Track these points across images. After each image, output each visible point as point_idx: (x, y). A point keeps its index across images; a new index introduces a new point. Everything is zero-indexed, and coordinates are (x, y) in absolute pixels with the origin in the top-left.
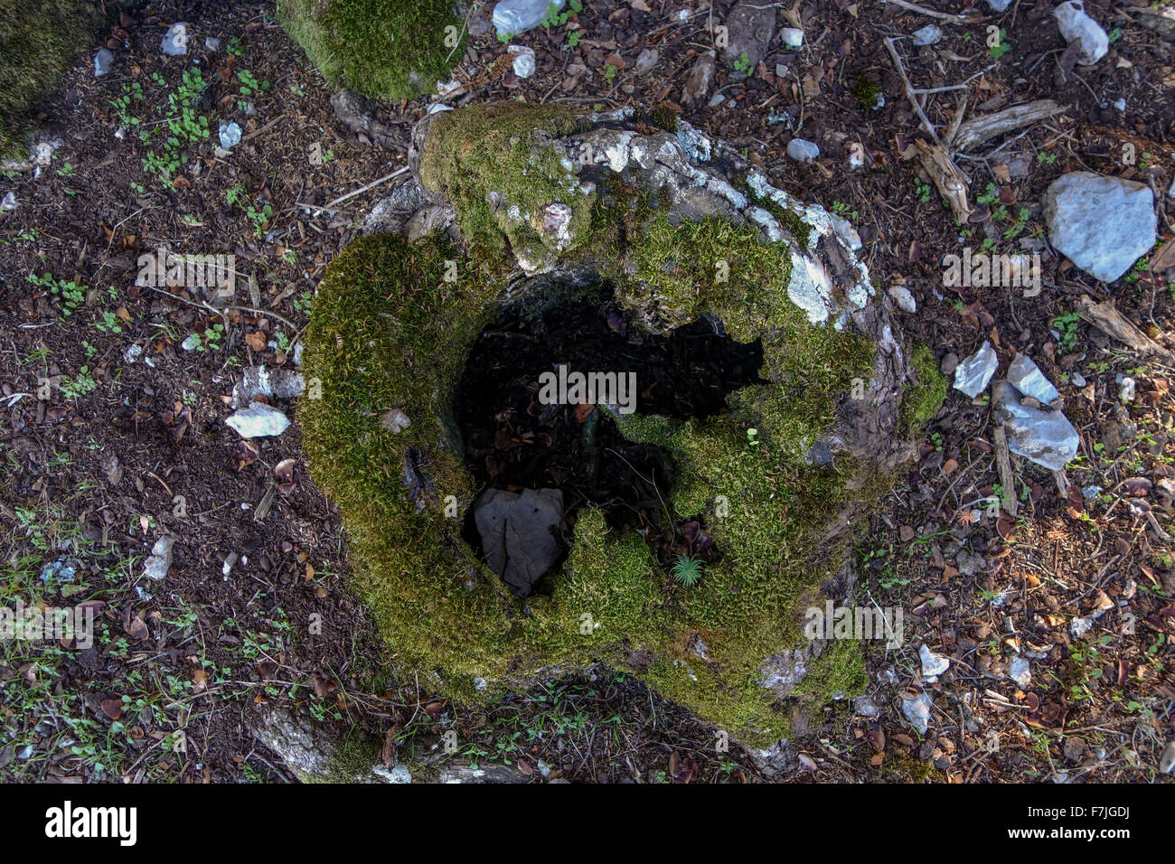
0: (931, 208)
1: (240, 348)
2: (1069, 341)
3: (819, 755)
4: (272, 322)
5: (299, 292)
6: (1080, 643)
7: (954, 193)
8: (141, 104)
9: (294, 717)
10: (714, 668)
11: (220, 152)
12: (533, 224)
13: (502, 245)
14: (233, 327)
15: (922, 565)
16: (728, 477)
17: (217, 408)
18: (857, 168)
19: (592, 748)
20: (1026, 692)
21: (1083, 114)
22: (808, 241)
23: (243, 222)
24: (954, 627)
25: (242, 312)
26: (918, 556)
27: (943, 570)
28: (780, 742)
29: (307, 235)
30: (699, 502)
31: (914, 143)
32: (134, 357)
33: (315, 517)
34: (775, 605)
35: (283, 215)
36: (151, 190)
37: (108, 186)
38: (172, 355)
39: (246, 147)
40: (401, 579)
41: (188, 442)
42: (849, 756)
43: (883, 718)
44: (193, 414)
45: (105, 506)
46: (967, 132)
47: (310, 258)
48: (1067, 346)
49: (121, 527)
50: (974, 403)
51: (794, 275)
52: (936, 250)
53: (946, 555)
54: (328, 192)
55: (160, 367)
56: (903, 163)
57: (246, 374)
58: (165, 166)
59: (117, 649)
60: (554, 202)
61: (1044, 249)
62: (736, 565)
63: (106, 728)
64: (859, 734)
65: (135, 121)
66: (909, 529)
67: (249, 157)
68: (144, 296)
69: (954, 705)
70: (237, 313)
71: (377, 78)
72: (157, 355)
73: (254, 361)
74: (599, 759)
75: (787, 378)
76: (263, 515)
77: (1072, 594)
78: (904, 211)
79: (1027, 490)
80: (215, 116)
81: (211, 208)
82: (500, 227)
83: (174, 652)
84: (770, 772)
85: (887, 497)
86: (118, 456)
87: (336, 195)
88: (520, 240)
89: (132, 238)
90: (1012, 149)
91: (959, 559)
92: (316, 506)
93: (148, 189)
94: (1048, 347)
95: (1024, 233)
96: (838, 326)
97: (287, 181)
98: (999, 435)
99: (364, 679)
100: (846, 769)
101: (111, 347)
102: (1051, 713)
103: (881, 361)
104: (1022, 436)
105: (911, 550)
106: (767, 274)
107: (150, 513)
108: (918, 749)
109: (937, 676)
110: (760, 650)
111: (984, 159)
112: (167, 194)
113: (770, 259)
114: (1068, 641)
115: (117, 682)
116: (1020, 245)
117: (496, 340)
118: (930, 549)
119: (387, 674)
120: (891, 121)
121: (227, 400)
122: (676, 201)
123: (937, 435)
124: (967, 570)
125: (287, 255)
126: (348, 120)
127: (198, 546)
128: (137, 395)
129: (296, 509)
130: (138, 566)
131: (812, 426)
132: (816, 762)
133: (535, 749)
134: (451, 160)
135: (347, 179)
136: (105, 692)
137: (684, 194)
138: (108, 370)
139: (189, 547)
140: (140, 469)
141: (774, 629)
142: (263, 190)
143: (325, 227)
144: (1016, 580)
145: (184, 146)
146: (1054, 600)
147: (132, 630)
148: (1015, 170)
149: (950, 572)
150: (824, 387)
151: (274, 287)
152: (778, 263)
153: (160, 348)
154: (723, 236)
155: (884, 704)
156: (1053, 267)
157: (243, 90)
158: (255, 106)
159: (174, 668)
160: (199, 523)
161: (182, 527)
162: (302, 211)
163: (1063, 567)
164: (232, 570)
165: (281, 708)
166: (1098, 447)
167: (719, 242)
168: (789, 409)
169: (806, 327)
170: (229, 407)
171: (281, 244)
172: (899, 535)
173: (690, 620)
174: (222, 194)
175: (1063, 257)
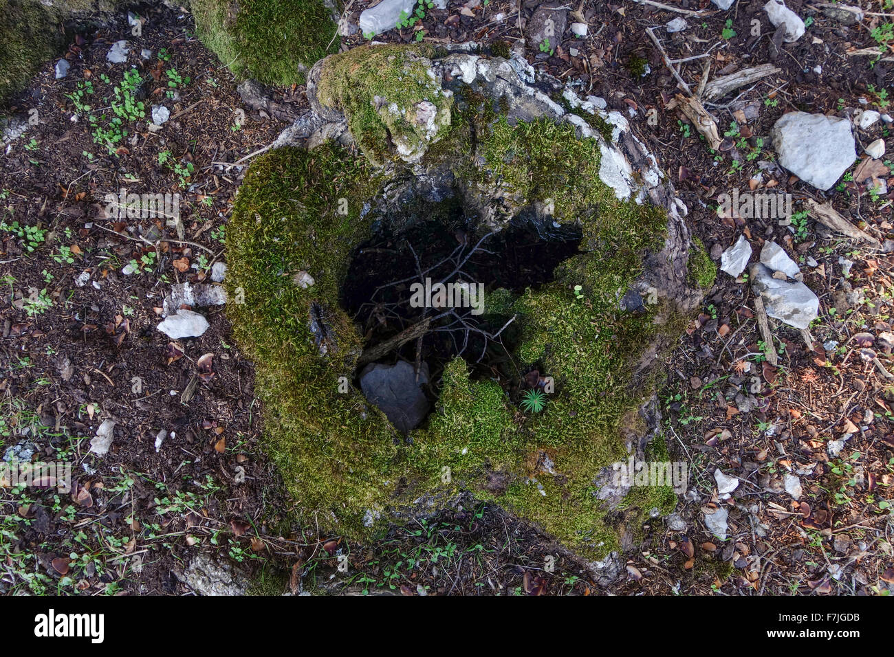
0: (692, 142)
1: (169, 270)
2: (802, 233)
3: (643, 565)
4: (194, 250)
5: (215, 227)
6: (836, 460)
7: (708, 127)
8: (91, 97)
9: (215, 560)
10: (559, 480)
11: (153, 127)
12: (408, 118)
13: (385, 136)
14: (163, 255)
15: (710, 407)
16: (562, 324)
17: (150, 317)
18: (635, 116)
19: (461, 572)
20: (799, 502)
21: (792, 78)
22: (611, 137)
23: (171, 178)
24: (739, 454)
25: (170, 244)
26: (706, 400)
27: (726, 410)
28: (611, 555)
29: (221, 185)
30: (540, 347)
31: (674, 97)
32: (84, 281)
33: (230, 398)
34: (605, 423)
35: (201, 172)
36: (99, 157)
37: (64, 156)
38: (114, 279)
39: (173, 123)
40: (308, 413)
41: (127, 345)
42: (666, 564)
43: (691, 532)
44: (130, 324)
45: (58, 398)
46: (712, 87)
47: (223, 202)
48: (800, 237)
49: (71, 415)
50: (737, 281)
51: (603, 161)
52: (697, 172)
53: (727, 398)
54: (237, 153)
55: (105, 289)
56: (668, 112)
57: (174, 289)
58: (110, 138)
59: (67, 515)
60: (423, 100)
61: (776, 169)
62: (572, 395)
63: (56, 581)
64: (673, 545)
65: (87, 108)
66: (698, 380)
67: (175, 130)
68: (92, 235)
69: (746, 517)
70: (166, 244)
71: (274, 69)
72: (102, 280)
73: (180, 280)
74: (466, 581)
75: (602, 245)
76: (187, 399)
77: (825, 423)
78: (671, 145)
79: (783, 345)
80: (149, 103)
81: (146, 169)
82: (383, 122)
83: (113, 515)
84: (604, 582)
85: (679, 356)
86: (69, 358)
87: (242, 155)
88: (399, 130)
89: (83, 194)
90: (746, 98)
91: (737, 401)
92: (231, 389)
93: (96, 156)
94: (787, 238)
95: (760, 157)
96: (638, 200)
97: (204, 147)
98: (758, 303)
99: (273, 524)
100: (665, 574)
101: (65, 275)
102: (821, 517)
103: (672, 226)
104: (775, 302)
105: (701, 395)
106: (583, 162)
107: (95, 401)
108: (721, 553)
109: (730, 493)
110: (595, 461)
111: (727, 106)
112: (111, 160)
113: (585, 150)
114: (827, 459)
115: (66, 542)
116: (758, 166)
117: (370, 255)
118: (714, 394)
119: (292, 518)
120: (656, 84)
121: (158, 310)
122: (513, 107)
123: (712, 306)
124: (744, 408)
125: (205, 200)
126: (251, 102)
127: (134, 426)
128: (85, 312)
129: (215, 393)
130: (85, 446)
131: (624, 278)
132: (641, 572)
133: (414, 576)
134: (343, 79)
135: (252, 143)
136: (56, 552)
137: (518, 102)
138: (63, 292)
139: (127, 427)
140: (88, 367)
141: (605, 443)
142: (186, 154)
143: (234, 179)
144: (783, 414)
145: (125, 124)
146: (812, 429)
147: (79, 499)
148: (750, 114)
149: (732, 411)
150: (631, 247)
151: (195, 225)
152: (591, 153)
153: (105, 274)
154: (549, 131)
155: (691, 519)
156: (784, 181)
157: (170, 84)
158: (180, 95)
159: (113, 529)
160: (136, 408)
161: (122, 411)
162: (217, 168)
163: (816, 403)
164: (163, 444)
165: (204, 553)
166: (832, 311)
167: (546, 137)
168: (606, 267)
169: (615, 202)
170: (160, 316)
171: (201, 192)
172: (690, 384)
173: (538, 441)
174: (154, 158)
175: (790, 174)
